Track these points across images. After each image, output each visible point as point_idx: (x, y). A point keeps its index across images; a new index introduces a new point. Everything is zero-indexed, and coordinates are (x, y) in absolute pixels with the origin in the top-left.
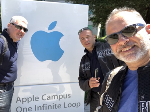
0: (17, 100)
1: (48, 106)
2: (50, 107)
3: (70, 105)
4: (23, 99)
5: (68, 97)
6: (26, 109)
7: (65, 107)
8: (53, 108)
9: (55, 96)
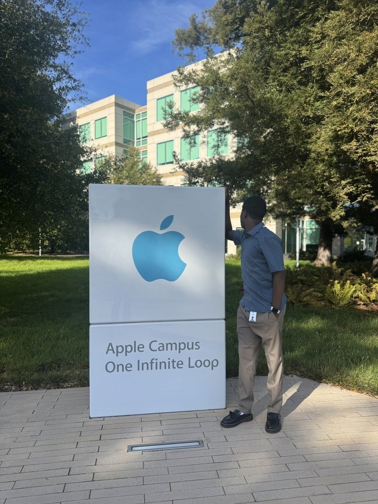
0: (108, 350)
1: (161, 363)
2: (163, 365)
3: (199, 364)
4: (117, 347)
5: (195, 347)
6: (122, 365)
7: (190, 367)
8: (169, 368)
9: (171, 345)
